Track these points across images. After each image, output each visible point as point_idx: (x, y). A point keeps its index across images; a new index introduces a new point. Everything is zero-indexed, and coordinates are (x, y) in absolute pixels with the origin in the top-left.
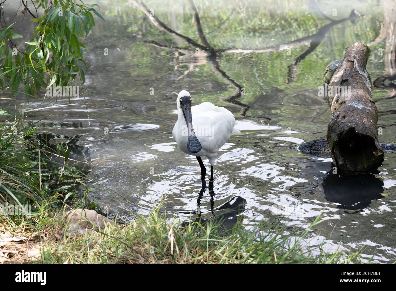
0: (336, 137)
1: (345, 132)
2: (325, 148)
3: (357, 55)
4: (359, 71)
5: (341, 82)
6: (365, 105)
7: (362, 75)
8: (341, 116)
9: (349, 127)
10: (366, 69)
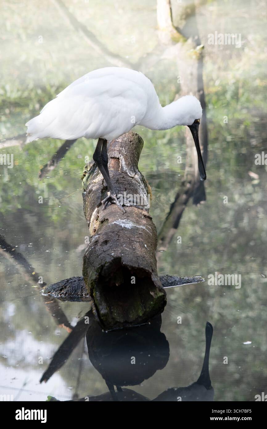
0: (95, 273)
1: (107, 265)
2: (82, 290)
3: (123, 149)
4: (127, 171)
5: (102, 190)
6: (137, 222)
7: (133, 178)
8: (101, 240)
9: (113, 257)
10: (137, 168)
